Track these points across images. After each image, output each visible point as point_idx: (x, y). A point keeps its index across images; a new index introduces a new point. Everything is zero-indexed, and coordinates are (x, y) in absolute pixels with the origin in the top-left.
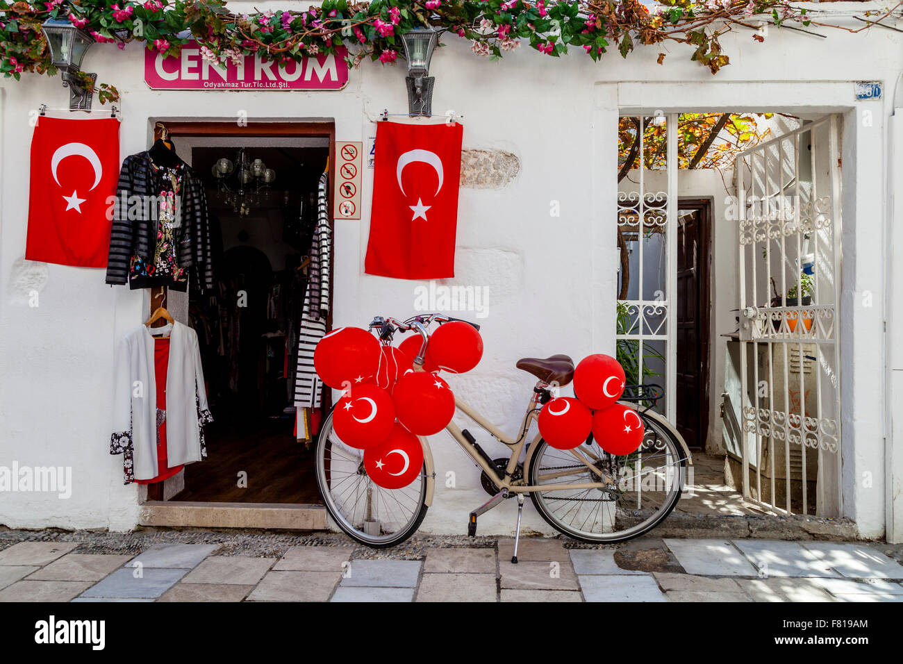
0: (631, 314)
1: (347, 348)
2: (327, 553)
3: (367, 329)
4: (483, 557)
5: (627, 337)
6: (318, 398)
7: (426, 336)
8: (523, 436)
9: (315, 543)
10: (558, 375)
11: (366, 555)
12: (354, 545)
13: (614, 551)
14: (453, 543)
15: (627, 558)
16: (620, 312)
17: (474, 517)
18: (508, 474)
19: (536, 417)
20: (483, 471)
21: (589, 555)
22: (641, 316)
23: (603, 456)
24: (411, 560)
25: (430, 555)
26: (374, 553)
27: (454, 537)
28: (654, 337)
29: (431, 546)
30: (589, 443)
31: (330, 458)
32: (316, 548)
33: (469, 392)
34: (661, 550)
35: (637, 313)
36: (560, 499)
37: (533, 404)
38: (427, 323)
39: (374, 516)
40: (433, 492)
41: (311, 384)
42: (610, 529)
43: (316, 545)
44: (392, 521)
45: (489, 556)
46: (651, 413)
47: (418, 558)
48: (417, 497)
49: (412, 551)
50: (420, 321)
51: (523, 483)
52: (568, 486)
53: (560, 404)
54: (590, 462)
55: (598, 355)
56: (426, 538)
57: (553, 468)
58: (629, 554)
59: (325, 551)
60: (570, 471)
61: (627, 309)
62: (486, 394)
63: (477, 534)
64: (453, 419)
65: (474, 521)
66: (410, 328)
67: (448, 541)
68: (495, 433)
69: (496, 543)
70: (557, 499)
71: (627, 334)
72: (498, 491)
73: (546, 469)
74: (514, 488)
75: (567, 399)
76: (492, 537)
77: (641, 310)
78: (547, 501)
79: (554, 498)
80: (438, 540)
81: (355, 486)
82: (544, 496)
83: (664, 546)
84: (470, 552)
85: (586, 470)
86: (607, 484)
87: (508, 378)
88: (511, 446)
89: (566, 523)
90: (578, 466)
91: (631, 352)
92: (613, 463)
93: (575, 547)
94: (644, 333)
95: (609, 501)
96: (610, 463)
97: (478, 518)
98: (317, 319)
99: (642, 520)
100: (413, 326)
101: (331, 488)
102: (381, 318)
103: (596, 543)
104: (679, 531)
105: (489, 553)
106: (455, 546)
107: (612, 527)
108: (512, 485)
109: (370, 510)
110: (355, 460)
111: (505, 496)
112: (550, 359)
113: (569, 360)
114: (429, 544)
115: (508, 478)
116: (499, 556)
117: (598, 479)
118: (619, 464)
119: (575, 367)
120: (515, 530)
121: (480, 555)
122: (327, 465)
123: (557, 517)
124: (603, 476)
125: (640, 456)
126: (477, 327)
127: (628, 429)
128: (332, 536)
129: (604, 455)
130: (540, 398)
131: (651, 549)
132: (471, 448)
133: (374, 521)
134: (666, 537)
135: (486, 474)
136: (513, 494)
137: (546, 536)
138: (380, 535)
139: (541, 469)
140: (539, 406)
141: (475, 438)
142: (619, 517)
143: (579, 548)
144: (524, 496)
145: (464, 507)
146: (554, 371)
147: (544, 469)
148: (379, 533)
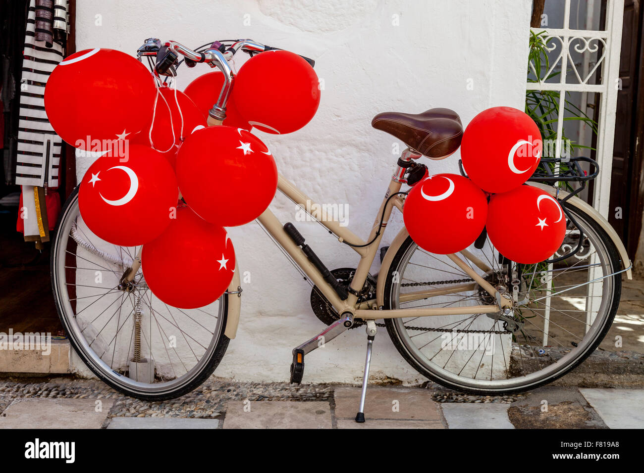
0: (550, 50)
1: (100, 84)
2: (72, 408)
3: (135, 55)
4: (313, 413)
5: (542, 86)
6: (54, 172)
7: (229, 73)
8: (378, 234)
9: (53, 393)
10: (439, 139)
11: (133, 411)
12: (114, 396)
13: (509, 405)
14: (266, 394)
15: (528, 415)
16: (533, 46)
17: (299, 356)
18: (353, 292)
19: (400, 204)
20: (315, 287)
21: (472, 411)
22: (565, 53)
23: (498, 267)
24: (202, 417)
25: (231, 412)
26: (146, 407)
27: (267, 385)
28: (583, 87)
29: (234, 397)
30: (479, 245)
31: (76, 267)
32: (55, 400)
33: (295, 167)
34: (577, 405)
35: (559, 47)
36: (430, 329)
37: (396, 184)
38: (230, 53)
39: (145, 354)
40: (238, 319)
41: (42, 149)
42: (501, 375)
43: (54, 397)
44: (173, 362)
45: (322, 412)
46: (575, 201)
47: (214, 415)
48: (212, 324)
49: (203, 404)
50: (219, 49)
51: (375, 306)
52: (446, 311)
53: (439, 184)
54: (479, 276)
55: (502, 108)
56: (225, 387)
57: (420, 284)
58: (529, 411)
59: (69, 405)
60: (449, 288)
61: (544, 42)
62: (320, 171)
63: (303, 382)
64: (269, 207)
65: (299, 361)
66: (203, 60)
67: (259, 391)
68: (335, 228)
69: (331, 394)
70: (425, 329)
71: (542, 82)
72: (338, 317)
73: (412, 285)
74: (362, 313)
75: (452, 176)
76: (325, 385)
77: (566, 45)
78: (410, 332)
79: (421, 329)
80: (243, 389)
81: (114, 308)
82: (406, 325)
83: (581, 399)
84: (292, 407)
85: (471, 288)
86: (504, 308)
87: (356, 146)
88: (359, 249)
89: (437, 366)
90: (459, 281)
91: (543, 112)
92: (514, 276)
93: (449, 399)
94: (568, 81)
95: (504, 333)
96: (510, 276)
97: (306, 357)
98: (49, 45)
99: (551, 362)
100: (209, 57)
101: (77, 312)
102: (156, 41)
103: (480, 393)
104: (603, 378)
105: (321, 408)
106: (270, 399)
107: (506, 371)
108: (359, 308)
109: (138, 345)
110: (115, 269)
111: (348, 325)
112: (426, 115)
113: (455, 116)
114: (229, 395)
115: (352, 299)
116: (337, 412)
117: (489, 300)
118: (522, 278)
119: (464, 129)
120: (362, 375)
121: (308, 411)
122: (71, 276)
123: (424, 356)
124: (498, 295)
125: (550, 267)
126: (312, 62)
127: (542, 223)
128: (80, 384)
129: (500, 266)
130: (407, 176)
131: (563, 403)
132: (297, 252)
133: (145, 361)
134: (584, 386)
135: (318, 290)
136: (360, 322)
137: (406, 384)
138: (154, 382)
139: (403, 285)
140: (405, 188)
141: (304, 237)
142: (516, 357)
143: (456, 401)
144: (376, 324)
145: (284, 342)
146: (431, 133)
147: (408, 285)
148: (153, 379)
